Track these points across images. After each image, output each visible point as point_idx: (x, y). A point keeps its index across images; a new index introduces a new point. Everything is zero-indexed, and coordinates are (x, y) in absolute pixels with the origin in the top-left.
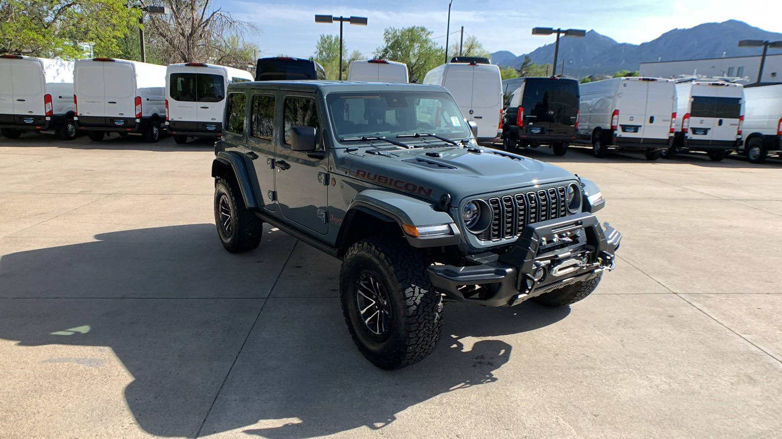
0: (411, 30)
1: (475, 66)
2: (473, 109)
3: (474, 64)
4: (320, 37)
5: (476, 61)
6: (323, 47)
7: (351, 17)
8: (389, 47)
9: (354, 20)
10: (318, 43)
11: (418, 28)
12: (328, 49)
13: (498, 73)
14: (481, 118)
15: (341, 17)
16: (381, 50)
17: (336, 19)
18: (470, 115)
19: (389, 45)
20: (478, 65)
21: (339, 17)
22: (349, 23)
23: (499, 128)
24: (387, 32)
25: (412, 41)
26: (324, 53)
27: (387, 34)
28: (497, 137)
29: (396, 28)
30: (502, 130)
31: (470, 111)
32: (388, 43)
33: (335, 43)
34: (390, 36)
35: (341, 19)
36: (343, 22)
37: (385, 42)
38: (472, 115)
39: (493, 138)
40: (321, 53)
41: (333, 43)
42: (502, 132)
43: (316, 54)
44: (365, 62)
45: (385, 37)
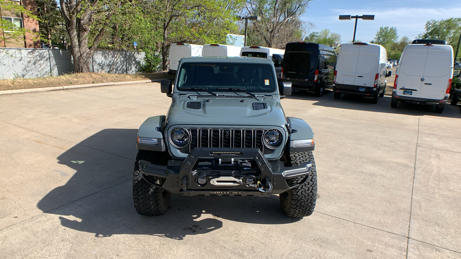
0: (449, 21)
1: (430, 46)
2: (424, 78)
3: (430, 45)
4: (380, 29)
5: (431, 43)
6: (381, 35)
7: (363, 15)
8: (429, 33)
9: (365, 17)
10: (378, 32)
11: (456, 19)
12: (384, 36)
13: (451, 52)
14: (431, 84)
15: (357, 16)
16: (422, 36)
17: (353, 17)
18: (421, 82)
19: (429, 32)
20: (433, 46)
21: (356, 15)
22: (361, 19)
23: (447, 93)
24: (428, 23)
25: (449, 28)
26: (381, 39)
27: (428, 24)
28: (443, 99)
29: (436, 20)
30: (449, 94)
31: (422, 79)
32: (428, 31)
33: (390, 32)
34: (431, 26)
35: (357, 17)
36: (358, 19)
37: (425, 30)
38: (423, 82)
39: (440, 100)
40: (379, 38)
41: (388, 32)
42: (449, 96)
43: (376, 39)
44: (351, 44)
45: (426, 27)
